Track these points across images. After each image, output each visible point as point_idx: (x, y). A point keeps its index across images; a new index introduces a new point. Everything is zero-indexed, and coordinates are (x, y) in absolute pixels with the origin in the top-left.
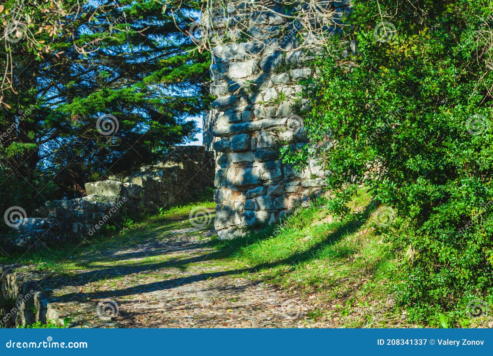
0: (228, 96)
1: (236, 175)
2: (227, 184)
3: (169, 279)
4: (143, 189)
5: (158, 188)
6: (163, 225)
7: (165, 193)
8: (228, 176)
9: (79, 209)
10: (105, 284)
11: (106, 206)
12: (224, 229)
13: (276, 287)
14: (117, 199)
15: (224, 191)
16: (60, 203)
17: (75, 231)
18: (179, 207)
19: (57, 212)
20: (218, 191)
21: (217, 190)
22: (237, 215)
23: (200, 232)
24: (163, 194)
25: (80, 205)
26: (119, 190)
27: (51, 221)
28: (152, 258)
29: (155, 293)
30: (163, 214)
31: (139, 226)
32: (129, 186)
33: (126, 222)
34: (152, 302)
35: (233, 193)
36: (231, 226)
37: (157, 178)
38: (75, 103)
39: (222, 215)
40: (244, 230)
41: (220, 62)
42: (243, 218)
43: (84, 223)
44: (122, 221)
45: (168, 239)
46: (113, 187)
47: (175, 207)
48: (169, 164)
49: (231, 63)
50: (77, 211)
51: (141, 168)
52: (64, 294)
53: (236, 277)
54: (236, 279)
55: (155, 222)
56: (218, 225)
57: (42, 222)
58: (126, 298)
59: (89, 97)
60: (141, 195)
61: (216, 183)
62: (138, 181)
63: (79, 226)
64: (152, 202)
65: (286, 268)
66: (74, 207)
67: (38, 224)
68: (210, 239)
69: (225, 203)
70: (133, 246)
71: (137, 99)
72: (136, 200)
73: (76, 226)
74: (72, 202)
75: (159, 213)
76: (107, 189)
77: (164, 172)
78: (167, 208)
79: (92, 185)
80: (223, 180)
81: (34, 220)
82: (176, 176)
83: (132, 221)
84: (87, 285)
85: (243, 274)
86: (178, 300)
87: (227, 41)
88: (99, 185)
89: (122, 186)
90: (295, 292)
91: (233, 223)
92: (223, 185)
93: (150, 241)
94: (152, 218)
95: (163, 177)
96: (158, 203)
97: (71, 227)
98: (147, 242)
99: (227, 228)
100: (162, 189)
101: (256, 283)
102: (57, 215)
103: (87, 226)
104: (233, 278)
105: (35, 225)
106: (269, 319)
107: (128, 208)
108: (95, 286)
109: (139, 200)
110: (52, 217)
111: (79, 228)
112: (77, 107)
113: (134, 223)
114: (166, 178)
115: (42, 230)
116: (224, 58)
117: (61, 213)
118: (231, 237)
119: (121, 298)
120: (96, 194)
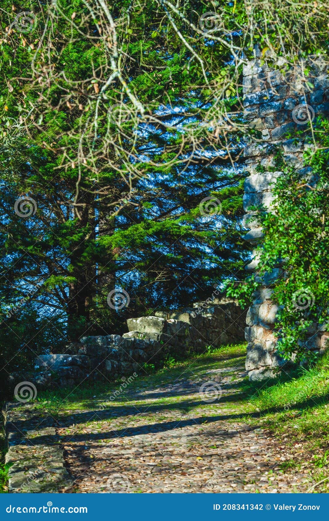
0: (261, 228)
1: (268, 312)
2: (259, 322)
3: (161, 422)
4: (190, 326)
5: (208, 326)
6: (204, 364)
7: (217, 330)
8: (260, 314)
9: (114, 346)
10: (90, 426)
11: (146, 343)
12: (255, 369)
13: (270, 434)
14: (158, 336)
15: (255, 329)
16: (95, 339)
17: (109, 368)
18: (230, 346)
19: (87, 349)
20: (250, 329)
21: (248, 328)
22: (268, 355)
23: (236, 373)
24: (213, 332)
25: (115, 342)
26: (162, 327)
27: (80, 358)
28: (167, 399)
29: (137, 437)
30: (211, 352)
31: (181, 365)
32: (174, 323)
33: (168, 360)
34: (126, 447)
35: (265, 332)
36: (262, 366)
37: (208, 315)
38: (116, 235)
39: (254, 355)
40: (275, 370)
41: (254, 193)
42: (274, 359)
43: (119, 361)
44: (164, 359)
45: (200, 379)
46: (156, 324)
47: (226, 345)
48: (225, 301)
49: (264, 193)
50: (112, 348)
51: (194, 304)
52: (38, 435)
53: (234, 422)
54: (233, 424)
55: (199, 361)
56: (249, 365)
57: (70, 359)
58: (102, 442)
59: (130, 229)
60: (187, 332)
61: (248, 320)
62: (185, 318)
63: (113, 364)
64: (200, 340)
65: (294, 412)
66: (109, 343)
67: (65, 361)
68: (242, 379)
69: (257, 342)
70: (163, 386)
71: (183, 232)
72: (181, 337)
73: (110, 363)
74: (107, 338)
75: (207, 352)
76: (149, 325)
77: (215, 309)
78: (218, 347)
79: (134, 321)
80: (255, 317)
81: (62, 356)
82: (229, 313)
83: (174, 360)
84: (71, 427)
85: (244, 419)
86: (155, 445)
87: (261, 169)
88: (141, 321)
89: (165, 323)
90: (286, 439)
91: (265, 363)
92: (255, 323)
93: (183, 381)
94: (198, 357)
95: (214, 314)
96: (208, 340)
97: (104, 365)
98: (179, 382)
99: (258, 369)
100: (213, 326)
101: (251, 429)
102: (87, 352)
103: (123, 364)
104: (231, 422)
105: (62, 362)
106: (236, 469)
107: (172, 345)
108: (78, 428)
109: (185, 337)
110: (82, 354)
111: (113, 366)
112: (117, 239)
113: (176, 361)
114: (217, 315)
115: (69, 367)
116: (257, 188)
117: (93, 350)
118: (261, 377)
119: (97, 442)
120: (138, 331)
